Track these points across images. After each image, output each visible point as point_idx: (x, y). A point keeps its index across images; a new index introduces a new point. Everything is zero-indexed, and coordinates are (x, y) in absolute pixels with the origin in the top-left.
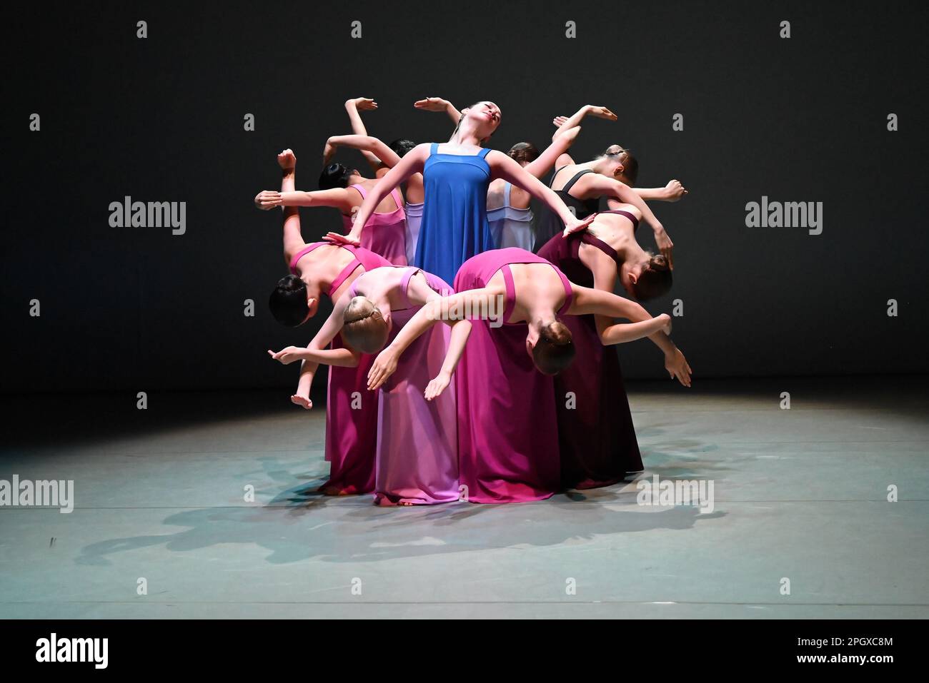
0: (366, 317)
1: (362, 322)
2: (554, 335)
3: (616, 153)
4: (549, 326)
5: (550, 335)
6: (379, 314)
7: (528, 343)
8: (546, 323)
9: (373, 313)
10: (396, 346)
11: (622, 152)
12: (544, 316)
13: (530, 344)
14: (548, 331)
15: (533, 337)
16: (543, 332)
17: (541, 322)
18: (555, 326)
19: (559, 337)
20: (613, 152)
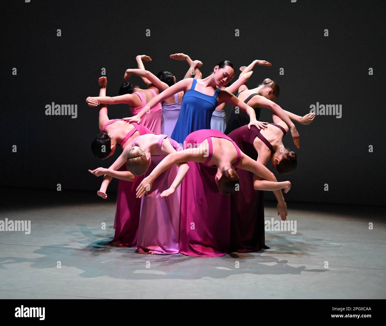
0: (138, 157)
1: (136, 159)
2: (229, 175)
3: (269, 83)
4: (227, 171)
5: (227, 175)
6: (145, 156)
7: (216, 178)
8: (226, 169)
9: (142, 155)
10: (152, 176)
11: (271, 82)
12: (225, 165)
13: (217, 178)
14: (227, 173)
15: (219, 175)
16: (224, 173)
17: (224, 168)
18: (230, 171)
19: (232, 177)
20: (267, 82)
